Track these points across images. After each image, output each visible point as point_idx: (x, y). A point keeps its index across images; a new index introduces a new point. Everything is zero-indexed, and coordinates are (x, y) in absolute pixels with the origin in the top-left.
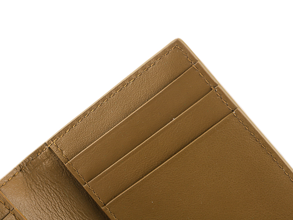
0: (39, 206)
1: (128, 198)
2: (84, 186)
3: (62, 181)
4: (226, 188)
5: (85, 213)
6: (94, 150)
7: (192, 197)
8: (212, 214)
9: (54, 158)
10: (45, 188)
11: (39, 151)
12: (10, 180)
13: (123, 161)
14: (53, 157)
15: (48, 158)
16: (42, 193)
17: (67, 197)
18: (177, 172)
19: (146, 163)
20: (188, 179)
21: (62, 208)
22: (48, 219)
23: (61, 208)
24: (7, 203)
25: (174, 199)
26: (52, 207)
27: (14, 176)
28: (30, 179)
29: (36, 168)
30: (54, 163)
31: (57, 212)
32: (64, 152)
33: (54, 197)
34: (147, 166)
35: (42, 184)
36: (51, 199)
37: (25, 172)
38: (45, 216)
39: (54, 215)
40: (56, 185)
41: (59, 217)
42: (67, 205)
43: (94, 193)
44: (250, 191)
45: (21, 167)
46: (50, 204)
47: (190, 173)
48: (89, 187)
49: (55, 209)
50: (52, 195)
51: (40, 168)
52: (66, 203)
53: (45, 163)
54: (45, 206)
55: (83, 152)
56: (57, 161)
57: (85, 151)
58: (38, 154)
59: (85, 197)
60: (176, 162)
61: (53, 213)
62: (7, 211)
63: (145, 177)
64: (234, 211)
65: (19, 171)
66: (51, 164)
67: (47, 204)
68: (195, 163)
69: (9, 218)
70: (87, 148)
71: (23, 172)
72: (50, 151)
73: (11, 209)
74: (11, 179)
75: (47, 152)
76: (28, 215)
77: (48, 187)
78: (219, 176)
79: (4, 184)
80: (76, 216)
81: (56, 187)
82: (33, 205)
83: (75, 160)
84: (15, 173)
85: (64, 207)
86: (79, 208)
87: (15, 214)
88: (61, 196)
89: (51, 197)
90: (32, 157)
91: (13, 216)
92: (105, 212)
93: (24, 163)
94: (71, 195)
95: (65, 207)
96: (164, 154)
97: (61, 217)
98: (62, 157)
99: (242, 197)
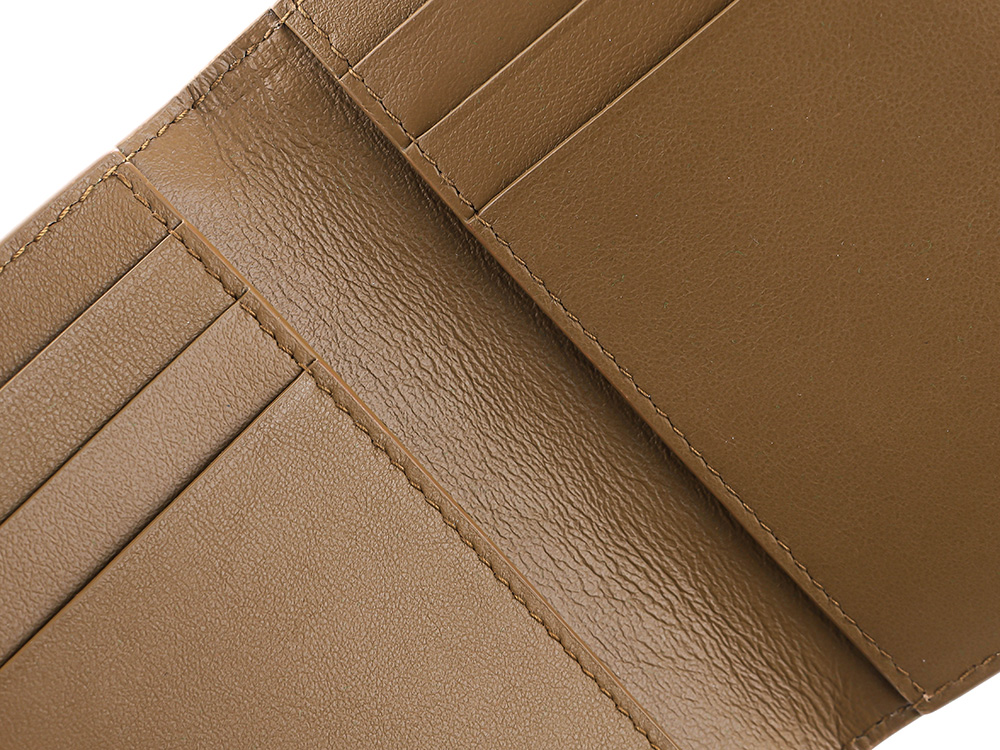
0: (258, 220)
1: (554, 185)
2: (404, 152)
3: (331, 141)
4: (883, 129)
5: (409, 246)
6: (436, 24)
7: (767, 166)
8: (835, 221)
9: (301, 63)
10: (275, 164)
11: (249, 40)
12: (160, 132)
13: (534, 58)
14: (298, 60)
15: (279, 62)
16: (267, 180)
17: (348, 193)
18: (717, 85)
19: (610, 59)
20: (753, 106)
21: (336, 229)
22: (291, 261)
23: (330, 229)
24: (157, 204)
25: (706, 179)
26: (303, 224)
27: (173, 122)
28: (226, 134)
29: (244, 98)
30: (300, 80)
31: (321, 240)
32: (333, 37)
33: (307, 194)
34: (614, 72)
35: (264, 151)
36: (298, 200)
37: (210, 111)
38: (281, 253)
39: (311, 250)
40: (311, 154)
41: (325, 256)
42: (349, 219)
43: (440, 172)
44: (960, 135)
45: (195, 92)
46: (297, 214)
47: (761, 83)
48: (423, 152)
49: (313, 231)
50: (301, 186)
51: (256, 97)
52: (347, 211)
53: (273, 82)
54: (280, 220)
55: (398, 33)
56: (312, 71)
57: (404, 28)
58: (246, 49)
59: (408, 192)
60: (712, 50)
61: (307, 244)
62: (160, 229)
63: (608, 107)
64: (907, 207)
65: (187, 107)
66: (290, 83)
67: (287, 214)
68: (775, 48)
69: (168, 251)
70: (412, 17)
71: (203, 112)
72: (286, 39)
73: (173, 222)
74: (164, 132)
75: (278, 43)
76: (226, 246)
77: (286, 161)
78: (859, 88)
79: (144, 147)
80: (381, 255)
81: (310, 160)
82: (240, 216)
83: (372, 64)
84: (175, 114)
85: (341, 226)
86: (389, 227)
87: (186, 237)
88: (328, 189)
89: (297, 193)
90: (227, 62)
91: (180, 245)
92: (478, 235)
93: (205, 82)
94: (363, 187)
95: (345, 225)
96: (669, 24)
97: (333, 255)
98: (329, 54)
99: (935, 158)
